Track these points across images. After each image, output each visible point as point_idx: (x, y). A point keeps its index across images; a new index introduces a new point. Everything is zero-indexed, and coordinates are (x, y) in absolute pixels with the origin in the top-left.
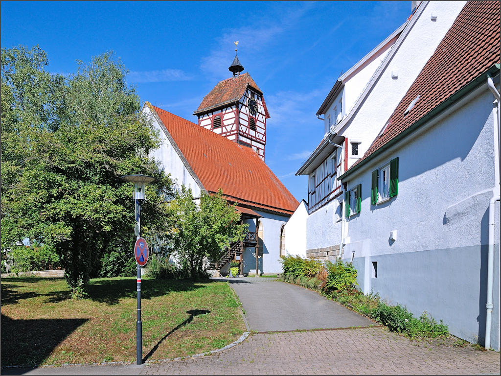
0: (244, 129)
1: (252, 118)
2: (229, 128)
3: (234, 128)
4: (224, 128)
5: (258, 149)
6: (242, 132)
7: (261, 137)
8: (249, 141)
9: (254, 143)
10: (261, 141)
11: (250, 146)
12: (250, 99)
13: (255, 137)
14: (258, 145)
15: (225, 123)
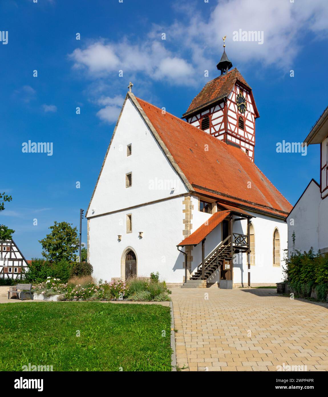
0: (233, 128)
1: (241, 117)
2: (217, 128)
3: (223, 127)
4: (212, 128)
5: (247, 150)
6: (231, 130)
7: (250, 137)
8: (238, 142)
9: (243, 144)
10: (250, 142)
11: (239, 146)
12: (238, 95)
13: (244, 137)
14: (247, 146)
15: (214, 123)
